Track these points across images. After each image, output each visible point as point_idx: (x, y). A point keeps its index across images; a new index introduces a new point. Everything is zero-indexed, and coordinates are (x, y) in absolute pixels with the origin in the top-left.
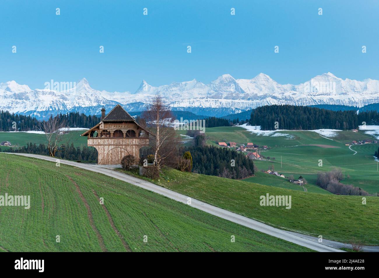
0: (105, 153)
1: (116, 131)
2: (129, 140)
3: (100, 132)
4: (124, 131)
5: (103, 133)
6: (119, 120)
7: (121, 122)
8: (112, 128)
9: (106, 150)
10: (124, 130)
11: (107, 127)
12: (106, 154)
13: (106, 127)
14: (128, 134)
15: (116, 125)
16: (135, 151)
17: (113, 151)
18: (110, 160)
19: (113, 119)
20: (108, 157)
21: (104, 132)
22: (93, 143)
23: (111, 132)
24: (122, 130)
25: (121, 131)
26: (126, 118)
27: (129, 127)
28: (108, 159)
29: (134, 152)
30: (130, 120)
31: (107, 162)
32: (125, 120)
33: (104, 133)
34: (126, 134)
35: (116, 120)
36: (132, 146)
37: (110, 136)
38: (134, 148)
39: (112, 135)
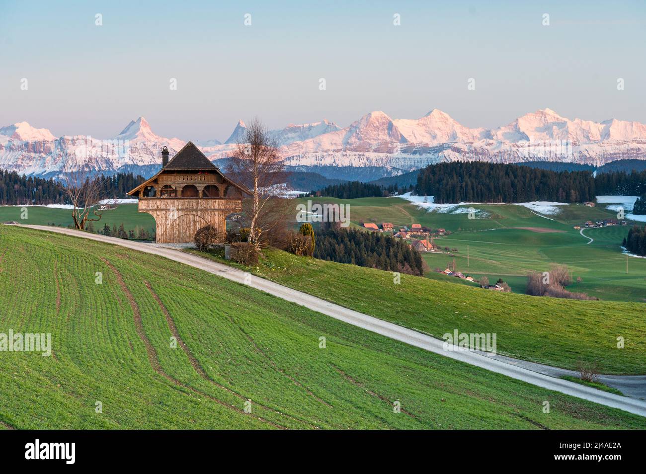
0: (168, 223)
1: (186, 188)
2: (209, 203)
3: (160, 189)
4: (201, 187)
6: (190, 169)
7: (195, 172)
8: (178, 182)
9: (169, 219)
10: (199, 185)
11: (171, 181)
12: (170, 225)
13: (169, 180)
14: (207, 193)
15: (186, 177)
17: (181, 221)
18: (176, 235)
19: (181, 166)
20: (173, 230)
21: (166, 188)
22: (148, 206)
23: (178, 189)
24: (197, 185)
25: (195, 186)
26: (204, 164)
27: (208, 181)
28: (174, 234)
30: (210, 169)
31: (172, 238)
32: (200, 168)
33: (166, 191)
34: (203, 191)
35: (185, 169)
36: (212, 212)
37: (176, 195)
38: (217, 216)
39: (179, 194)
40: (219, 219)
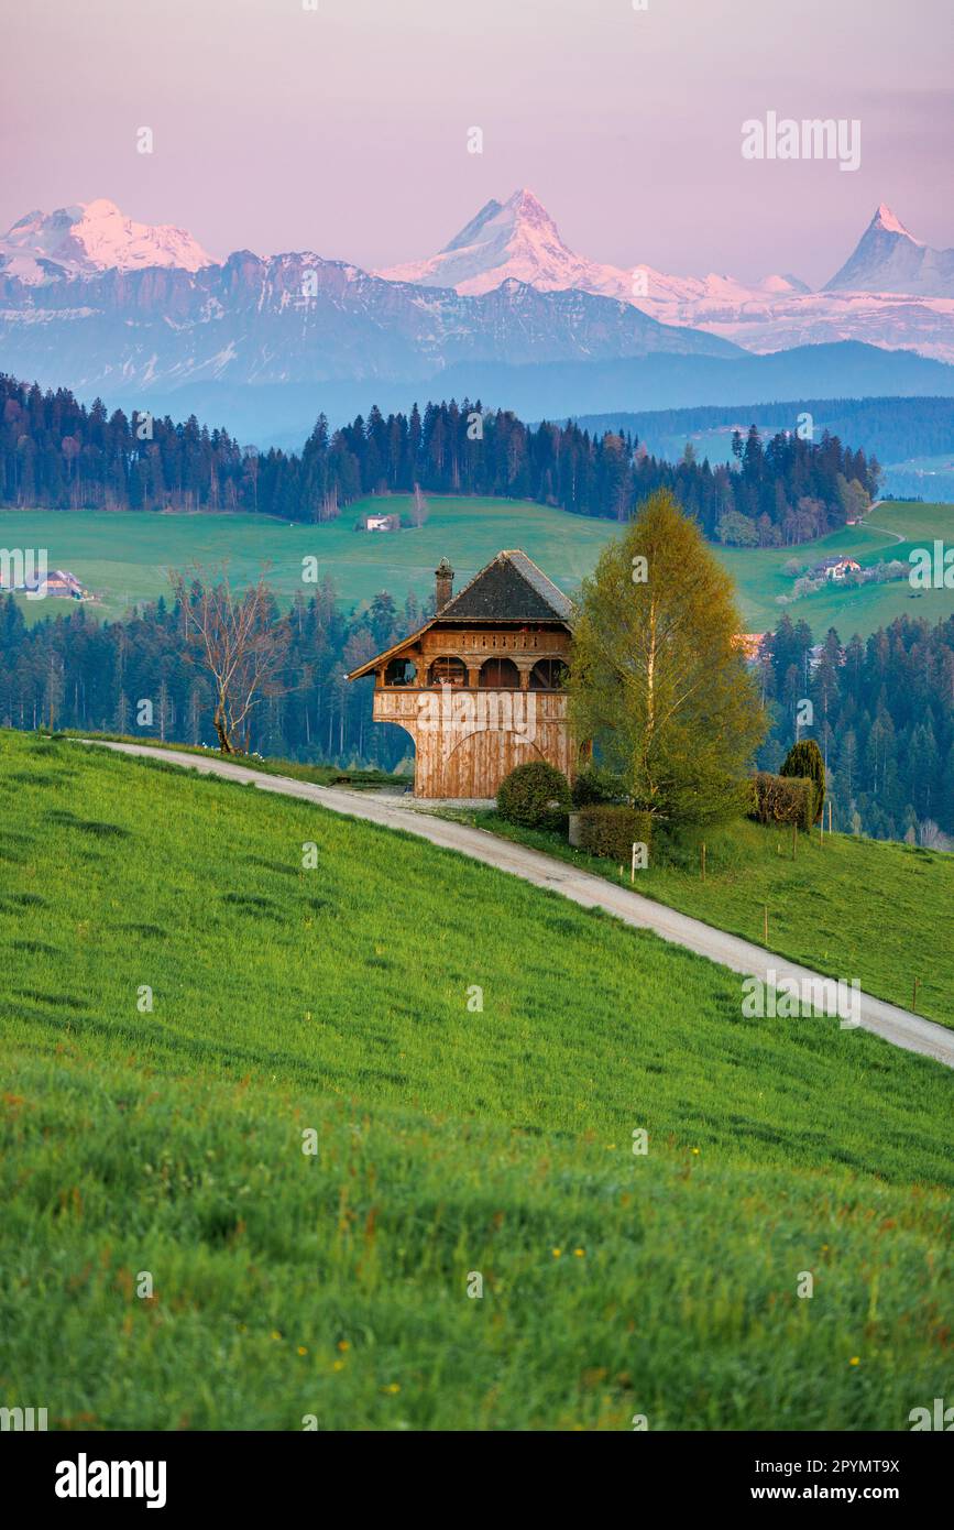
0: (444, 749)
1: (490, 664)
2: (544, 702)
3: (427, 666)
4: (525, 663)
5: (440, 666)
6: (501, 619)
7: (512, 628)
8: (475, 650)
9: (448, 741)
10: (522, 659)
11: (453, 647)
12: (448, 754)
13: (449, 644)
14: (541, 676)
15: (489, 638)
16: (567, 746)
17: (477, 746)
18: (463, 780)
19: (478, 613)
20: (457, 767)
21: (441, 663)
22: (397, 707)
23: (469, 667)
24: (516, 660)
25: (512, 661)
26: (533, 609)
27: (545, 649)
28: (458, 776)
29: (563, 748)
30: (548, 620)
31: (453, 787)
32: (525, 619)
33: (442, 670)
34: (531, 673)
35: (489, 619)
36: (552, 726)
37: (465, 683)
38: (564, 735)
39: (473, 679)
40: (568, 742)
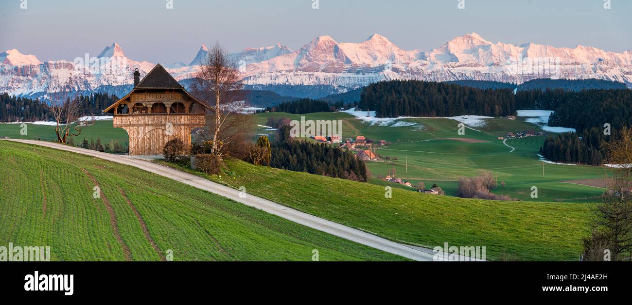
0: (139, 137)
1: (155, 105)
2: (176, 118)
3: (132, 106)
4: (168, 105)
5: (137, 107)
6: (159, 88)
7: (162, 91)
8: (150, 100)
9: (141, 133)
10: (167, 103)
11: (142, 99)
12: (141, 139)
13: (140, 98)
14: (174, 109)
15: (155, 95)
17: (151, 135)
18: (147, 148)
19: (150, 86)
20: (144, 143)
21: (137, 106)
22: (122, 122)
23: (148, 106)
24: (165, 103)
25: (163, 104)
26: (171, 84)
27: (175, 99)
28: (145, 147)
29: (183, 135)
30: (177, 88)
31: (143, 151)
32: (168, 88)
34: (170, 108)
35: (155, 88)
36: (179, 127)
37: (146, 112)
38: (183, 130)
39: (149, 111)
40: (185, 133)
